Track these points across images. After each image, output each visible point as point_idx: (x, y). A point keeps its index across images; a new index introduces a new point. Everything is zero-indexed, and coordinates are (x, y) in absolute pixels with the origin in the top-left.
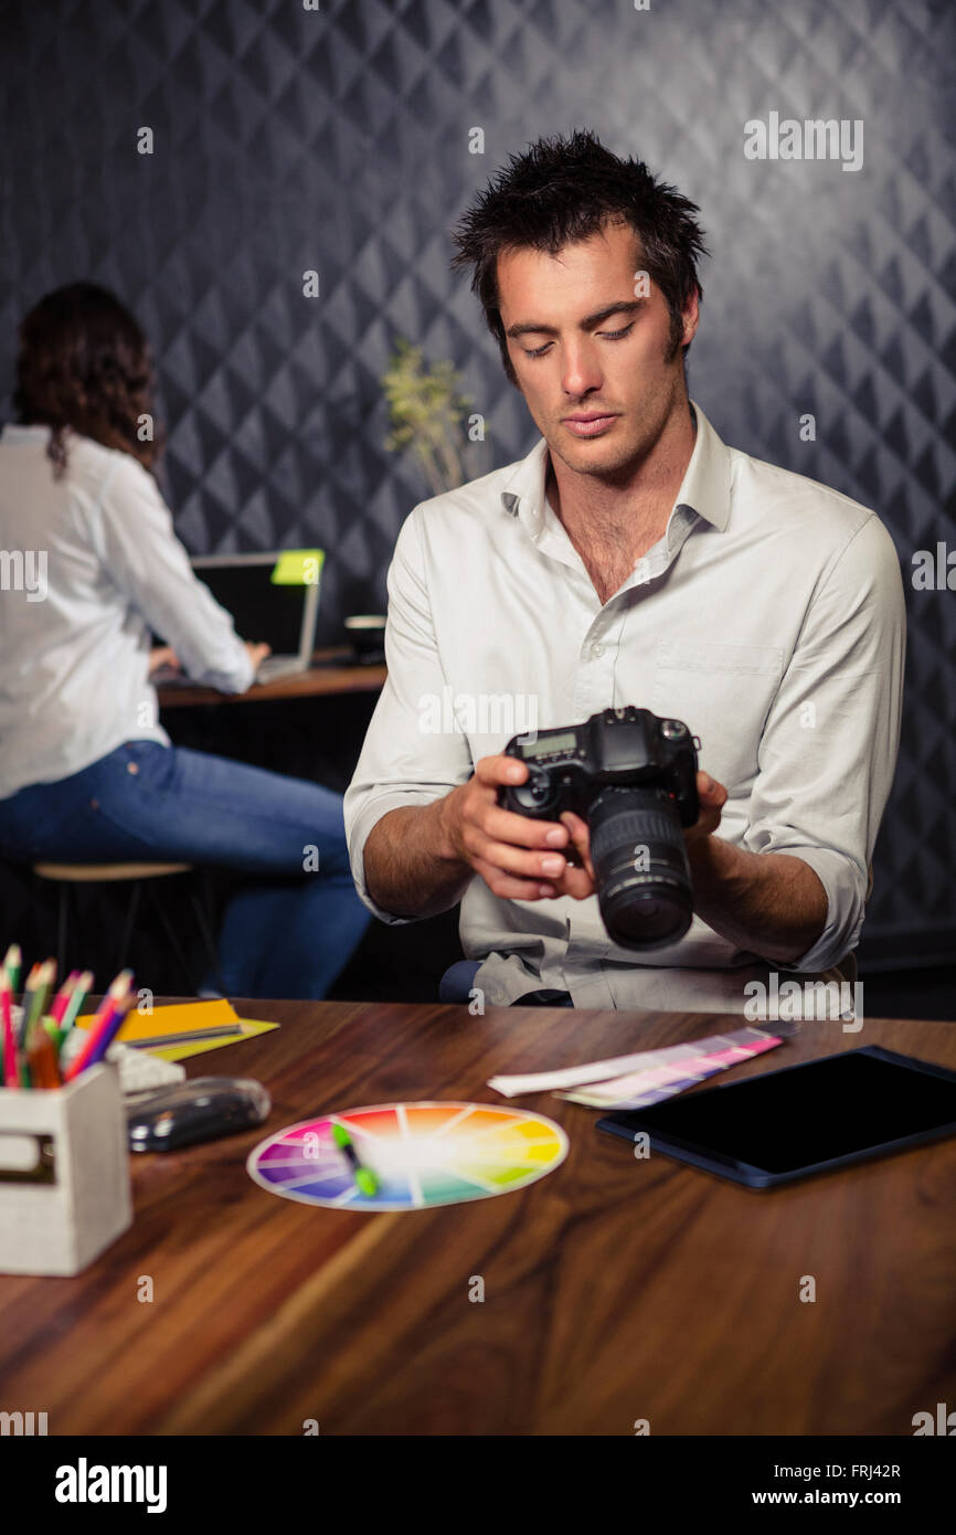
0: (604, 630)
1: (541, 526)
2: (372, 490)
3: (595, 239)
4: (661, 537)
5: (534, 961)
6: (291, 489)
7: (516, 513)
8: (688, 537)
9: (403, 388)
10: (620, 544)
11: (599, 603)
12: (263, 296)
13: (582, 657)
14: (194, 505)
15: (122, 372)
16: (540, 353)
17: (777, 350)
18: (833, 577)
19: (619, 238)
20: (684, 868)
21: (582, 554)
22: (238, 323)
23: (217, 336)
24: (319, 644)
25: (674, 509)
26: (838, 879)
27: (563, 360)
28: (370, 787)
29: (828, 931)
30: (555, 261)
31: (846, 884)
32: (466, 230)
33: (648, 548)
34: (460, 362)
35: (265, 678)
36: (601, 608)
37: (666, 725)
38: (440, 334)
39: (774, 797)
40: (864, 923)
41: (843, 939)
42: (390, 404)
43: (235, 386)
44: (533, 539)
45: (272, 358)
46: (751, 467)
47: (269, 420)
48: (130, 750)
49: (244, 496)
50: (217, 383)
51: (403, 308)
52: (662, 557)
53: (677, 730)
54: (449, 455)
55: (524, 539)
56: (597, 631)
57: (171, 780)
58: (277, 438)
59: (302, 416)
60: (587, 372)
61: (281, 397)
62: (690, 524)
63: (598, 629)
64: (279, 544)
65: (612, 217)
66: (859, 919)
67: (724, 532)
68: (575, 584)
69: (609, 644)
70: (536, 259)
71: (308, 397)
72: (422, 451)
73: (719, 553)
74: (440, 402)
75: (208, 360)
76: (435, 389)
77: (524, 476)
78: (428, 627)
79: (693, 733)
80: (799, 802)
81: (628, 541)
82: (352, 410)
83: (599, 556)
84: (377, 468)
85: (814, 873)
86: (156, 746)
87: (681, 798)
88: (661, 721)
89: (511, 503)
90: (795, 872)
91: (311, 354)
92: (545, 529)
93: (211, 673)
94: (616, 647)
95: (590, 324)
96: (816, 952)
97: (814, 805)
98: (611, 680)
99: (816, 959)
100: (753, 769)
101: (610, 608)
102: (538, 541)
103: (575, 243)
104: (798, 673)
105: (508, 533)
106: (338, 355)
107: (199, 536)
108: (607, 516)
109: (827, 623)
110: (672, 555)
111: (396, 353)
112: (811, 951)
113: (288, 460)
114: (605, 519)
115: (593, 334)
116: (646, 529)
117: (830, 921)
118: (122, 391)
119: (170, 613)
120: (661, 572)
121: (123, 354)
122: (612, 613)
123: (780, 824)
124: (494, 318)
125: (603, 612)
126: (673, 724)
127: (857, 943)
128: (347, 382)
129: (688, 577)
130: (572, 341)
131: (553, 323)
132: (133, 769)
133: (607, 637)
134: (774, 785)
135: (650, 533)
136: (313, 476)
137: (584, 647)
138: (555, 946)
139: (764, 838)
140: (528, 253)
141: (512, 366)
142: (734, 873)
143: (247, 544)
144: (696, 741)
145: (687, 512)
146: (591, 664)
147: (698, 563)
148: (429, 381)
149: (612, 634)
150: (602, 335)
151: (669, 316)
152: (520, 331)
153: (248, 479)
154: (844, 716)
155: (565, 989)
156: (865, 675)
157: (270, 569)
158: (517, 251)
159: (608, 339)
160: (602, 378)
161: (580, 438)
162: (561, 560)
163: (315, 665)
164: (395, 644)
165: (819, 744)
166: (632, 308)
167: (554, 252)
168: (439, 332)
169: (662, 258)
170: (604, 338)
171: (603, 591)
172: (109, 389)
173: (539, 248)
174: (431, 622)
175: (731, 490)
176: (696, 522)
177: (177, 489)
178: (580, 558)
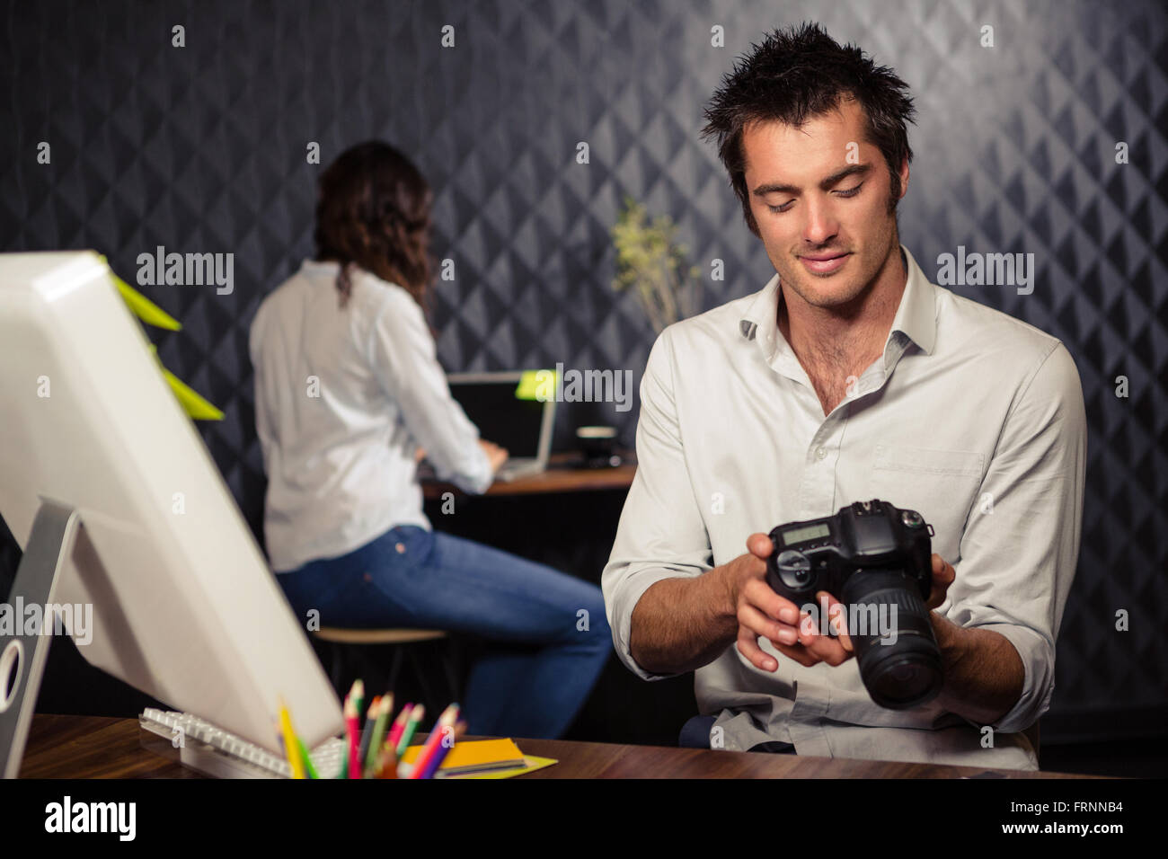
0: (826, 437)
1: (774, 349)
2: (599, 322)
3: (831, 113)
4: (876, 359)
5: (762, 718)
6: (532, 319)
7: (753, 336)
8: (902, 358)
9: (629, 239)
10: (841, 364)
11: (822, 413)
12: (514, 161)
13: (808, 458)
14: (451, 332)
15: (402, 217)
16: (783, 209)
17: (942, 215)
18: (1027, 395)
19: (850, 111)
20: (932, 635)
21: (808, 372)
22: (493, 181)
23: (475, 193)
24: (555, 450)
25: (890, 334)
26: (1033, 651)
27: (805, 215)
28: (627, 564)
29: (1024, 697)
30: (799, 132)
31: (1039, 656)
32: (717, 106)
33: (865, 369)
34: (676, 217)
35: (509, 476)
36: (825, 419)
37: (905, 515)
38: (660, 194)
39: (976, 581)
40: (1054, 691)
41: (1037, 704)
42: (618, 251)
43: (489, 233)
44: (767, 360)
45: (520, 211)
46: (954, 300)
47: (516, 263)
48: (399, 533)
49: (493, 323)
50: (474, 231)
51: (631, 172)
52: (878, 375)
53: (915, 520)
54: (666, 295)
55: (758, 359)
56: (821, 437)
57: (432, 559)
58: (523, 276)
59: (543, 260)
60: (826, 223)
61: (527, 244)
62: (903, 347)
63: (823, 434)
64: (521, 365)
65: (843, 94)
66: (1050, 687)
67: (931, 355)
68: (803, 397)
69: (830, 448)
70: (783, 130)
71: (549, 244)
72: (644, 290)
73: (928, 372)
74: (659, 251)
75: (467, 212)
76: (658, 240)
77: (760, 307)
78: (675, 432)
79: (927, 522)
80: (998, 586)
81: (848, 362)
82: (585, 256)
83: (822, 374)
84: (605, 304)
85: (1013, 646)
86: (419, 530)
87: (920, 577)
88: (900, 512)
89: (748, 330)
90: (998, 645)
91: (552, 208)
92: (777, 351)
93: (457, 474)
94: (837, 451)
95: (827, 185)
96: (1014, 715)
97: (1013, 589)
98: (832, 478)
99: (1012, 722)
100: (955, 557)
101: (833, 417)
102: (771, 362)
103: (815, 117)
104: (997, 476)
105: (745, 354)
106: (575, 209)
107: (455, 356)
108: (832, 340)
109: (1021, 435)
110: (887, 373)
111: (623, 209)
112: (1011, 713)
113: (531, 296)
114: (829, 343)
115: (829, 193)
116: (863, 352)
117: (1027, 688)
118: (402, 232)
119: (425, 421)
120: (879, 388)
121: (405, 202)
122: (833, 422)
123: (981, 604)
124: (739, 180)
125: (828, 420)
126: (912, 514)
127: (1048, 708)
128: (581, 232)
129: (901, 392)
130: (812, 198)
131: (796, 184)
132: (400, 548)
133: (829, 442)
134: (976, 571)
135: (867, 356)
136: (550, 309)
137: (810, 450)
138: (783, 706)
139: (966, 615)
140: (774, 126)
141: (753, 217)
142: (950, 643)
143: (494, 365)
144: (929, 528)
145: (901, 337)
146: (816, 465)
147: (910, 380)
148: (651, 233)
149: (834, 440)
150: (837, 193)
151: (889, 176)
152: (763, 191)
153: (497, 311)
154: (1037, 513)
155: (789, 742)
156: (1053, 479)
157: (515, 386)
158: (765, 124)
159: (842, 197)
160: (839, 226)
161: (816, 275)
162: (788, 376)
163: (551, 467)
164: (647, 445)
165: (1016, 537)
166: (861, 171)
167: (798, 124)
168: (660, 193)
169: (885, 128)
170: (838, 196)
171: (827, 403)
172: (389, 231)
173: (786, 121)
174: (678, 427)
175: (936, 320)
176: (909, 345)
177: (439, 317)
178: (806, 375)
